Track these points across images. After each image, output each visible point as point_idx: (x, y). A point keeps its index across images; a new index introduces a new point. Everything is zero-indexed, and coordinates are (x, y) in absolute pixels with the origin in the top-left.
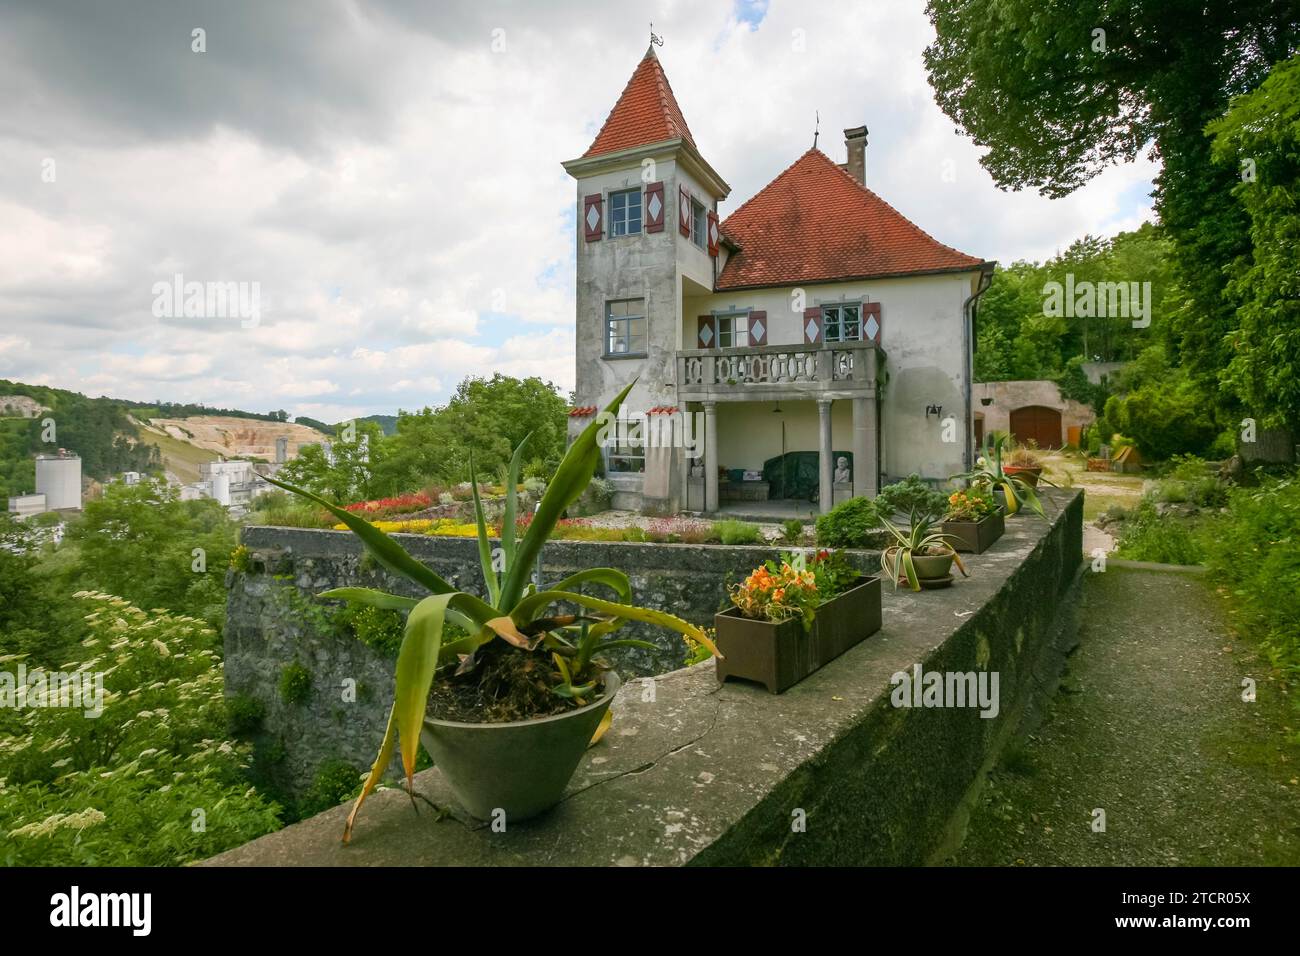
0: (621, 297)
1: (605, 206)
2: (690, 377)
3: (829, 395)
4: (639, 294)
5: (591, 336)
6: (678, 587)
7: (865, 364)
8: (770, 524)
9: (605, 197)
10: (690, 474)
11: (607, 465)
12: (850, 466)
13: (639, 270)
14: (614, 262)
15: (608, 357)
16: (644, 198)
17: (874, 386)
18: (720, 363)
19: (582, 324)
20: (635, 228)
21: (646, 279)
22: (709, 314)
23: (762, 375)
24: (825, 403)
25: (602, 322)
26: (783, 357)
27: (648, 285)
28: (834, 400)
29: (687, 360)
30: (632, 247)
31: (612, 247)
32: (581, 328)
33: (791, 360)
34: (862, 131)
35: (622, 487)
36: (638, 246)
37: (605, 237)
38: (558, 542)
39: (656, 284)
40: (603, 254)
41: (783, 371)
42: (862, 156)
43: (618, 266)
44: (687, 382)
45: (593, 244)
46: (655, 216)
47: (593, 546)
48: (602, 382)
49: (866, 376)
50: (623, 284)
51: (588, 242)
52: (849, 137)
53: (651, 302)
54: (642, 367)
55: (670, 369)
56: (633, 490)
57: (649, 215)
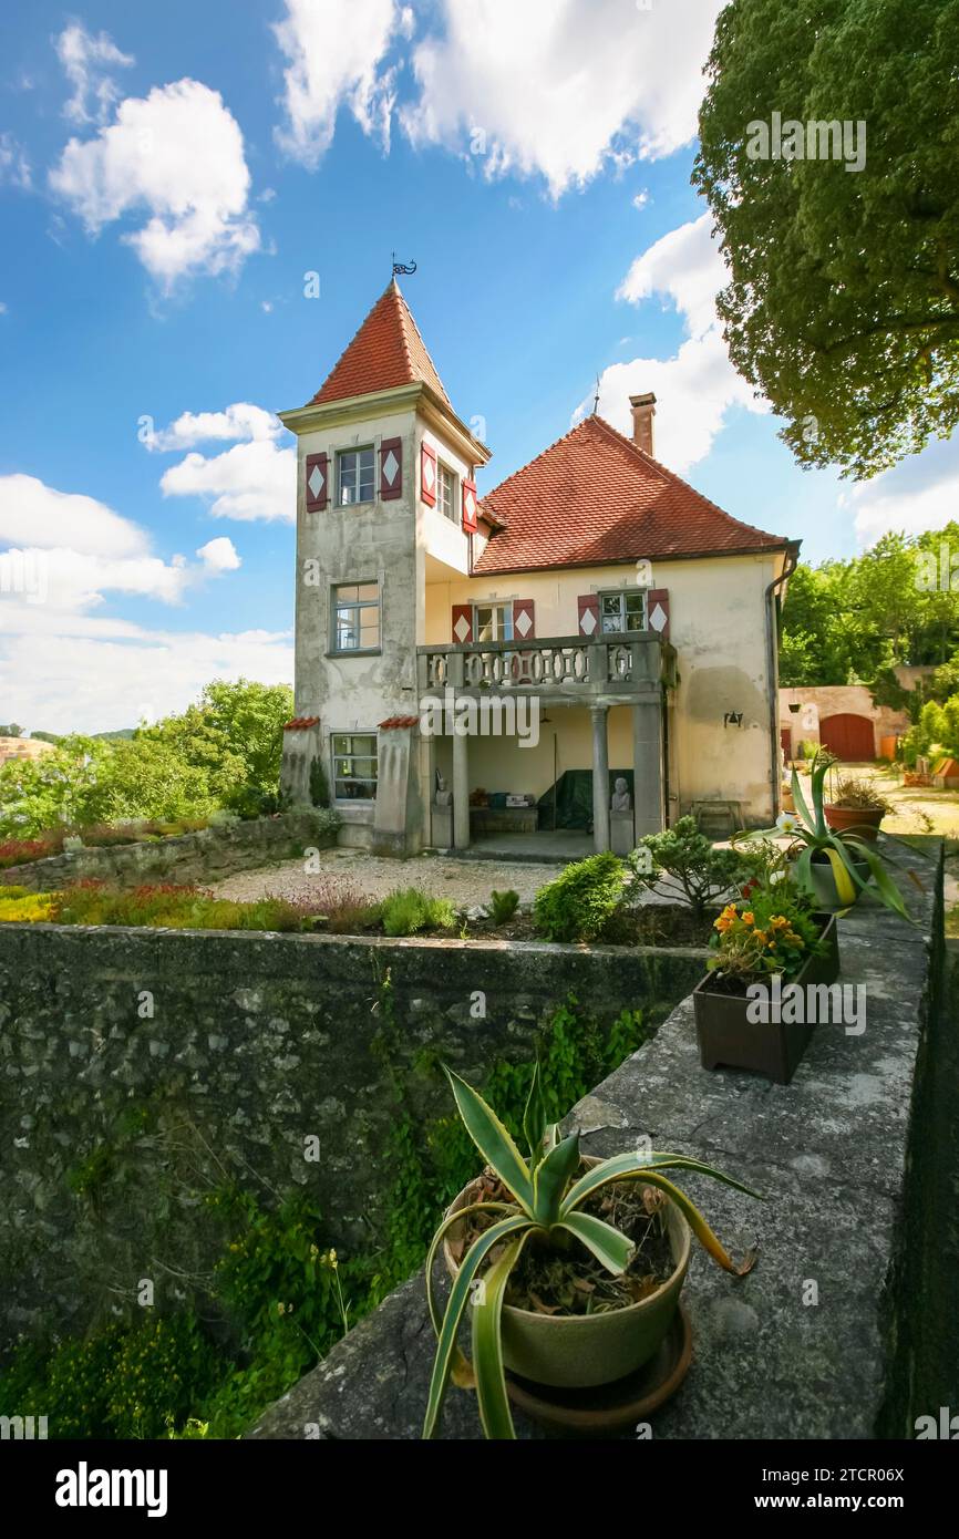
0: (350, 579)
1: (331, 468)
2: (433, 678)
3: (603, 700)
4: (371, 576)
5: (313, 629)
6: (310, 1007)
7: (647, 661)
8: (532, 865)
9: (331, 456)
10: (433, 802)
11: (332, 790)
12: (631, 789)
13: (371, 547)
14: (341, 536)
15: (335, 654)
16: (378, 458)
17: (659, 688)
18: (470, 661)
19: (302, 614)
20: (366, 495)
21: (381, 558)
22: (465, 603)
23: (521, 676)
24: (599, 710)
25: (326, 610)
26: (547, 653)
27: (382, 564)
28: (609, 707)
29: (430, 657)
30: (363, 518)
31: (340, 519)
32: (302, 618)
33: (557, 658)
34: (649, 398)
35: (350, 817)
36: (370, 516)
37: (330, 506)
38: (132, 930)
39: (392, 562)
40: (328, 527)
41: (547, 671)
42: (648, 426)
43: (345, 542)
44: (430, 684)
45: (315, 514)
46: (391, 480)
47: (183, 939)
48: (327, 686)
49: (648, 676)
50: (352, 564)
51: (310, 512)
52: (636, 405)
53: (386, 586)
54: (374, 667)
55: (409, 670)
56: (365, 822)
57: (383, 477)
